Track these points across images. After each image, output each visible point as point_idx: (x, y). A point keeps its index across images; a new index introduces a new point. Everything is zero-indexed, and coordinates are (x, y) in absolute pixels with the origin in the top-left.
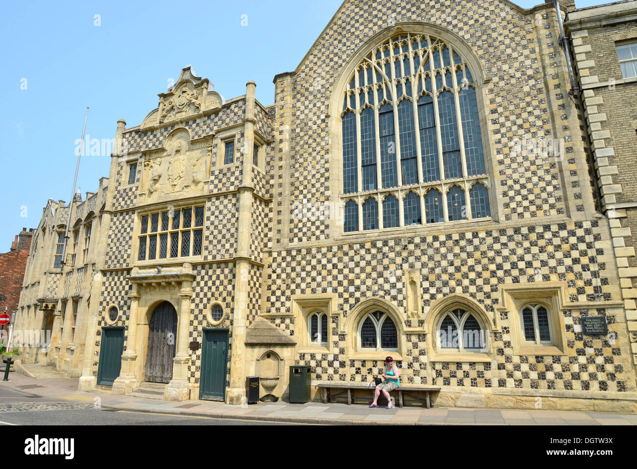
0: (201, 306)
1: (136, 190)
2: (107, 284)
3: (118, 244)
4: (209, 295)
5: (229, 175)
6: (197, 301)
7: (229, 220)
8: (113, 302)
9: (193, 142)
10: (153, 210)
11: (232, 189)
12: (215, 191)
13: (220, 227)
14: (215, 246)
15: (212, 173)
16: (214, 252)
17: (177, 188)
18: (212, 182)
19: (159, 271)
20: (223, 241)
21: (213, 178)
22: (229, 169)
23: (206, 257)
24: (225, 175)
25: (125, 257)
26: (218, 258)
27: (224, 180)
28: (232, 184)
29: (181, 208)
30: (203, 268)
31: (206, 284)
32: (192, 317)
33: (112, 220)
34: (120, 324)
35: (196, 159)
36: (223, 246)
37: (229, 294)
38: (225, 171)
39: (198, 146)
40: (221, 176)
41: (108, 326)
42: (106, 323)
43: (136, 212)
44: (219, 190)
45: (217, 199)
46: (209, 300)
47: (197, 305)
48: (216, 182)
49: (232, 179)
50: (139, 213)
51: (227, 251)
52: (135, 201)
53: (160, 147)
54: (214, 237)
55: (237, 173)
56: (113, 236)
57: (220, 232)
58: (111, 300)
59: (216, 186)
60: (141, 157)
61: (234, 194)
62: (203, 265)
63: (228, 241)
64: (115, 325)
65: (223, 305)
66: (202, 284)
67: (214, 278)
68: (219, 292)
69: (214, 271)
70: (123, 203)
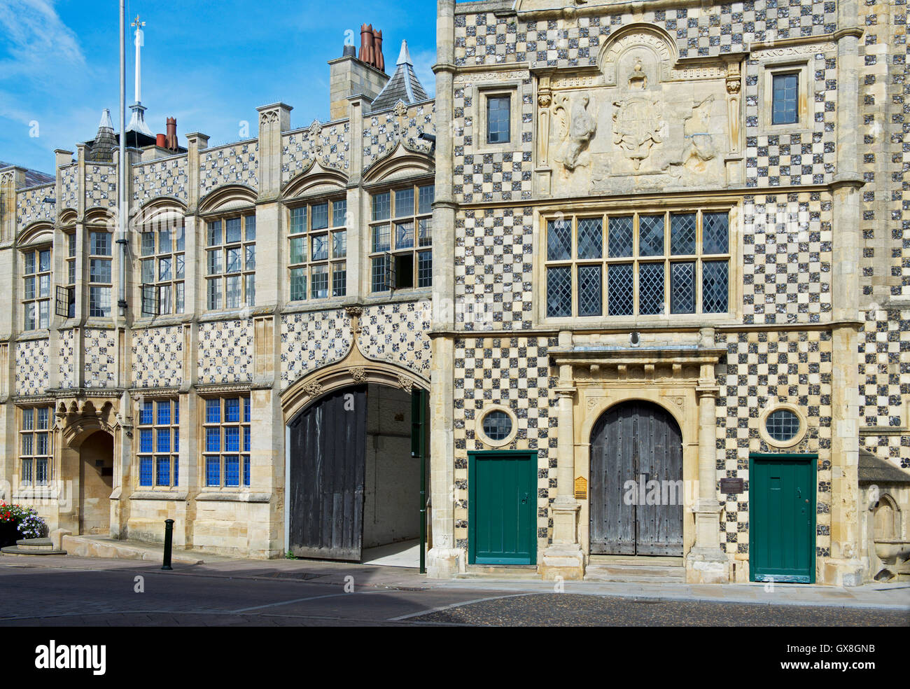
0: (743, 412)
1: (525, 160)
2: (470, 363)
3: (489, 279)
4: (762, 391)
5: (796, 149)
6: (732, 401)
7: (803, 247)
8: (496, 402)
9: (683, 64)
10: (585, 210)
11: (807, 180)
12: (763, 183)
13: (782, 259)
14: (773, 296)
15: (751, 142)
16: (770, 309)
17: (645, 166)
18: (751, 161)
19: (635, 340)
20: (793, 288)
21: (752, 152)
22: (796, 138)
23: (748, 318)
24: (784, 149)
25: (517, 307)
26: (781, 320)
27: (785, 160)
28: (808, 170)
29: (668, 211)
30: (742, 339)
31: (753, 370)
32: (722, 433)
33: (459, 224)
34: (522, 445)
35: (693, 105)
36: (793, 298)
37: (815, 390)
38: (785, 140)
39: (694, 73)
40: (774, 151)
41: (486, 448)
42: (478, 444)
43: (536, 210)
44: (772, 180)
45: (769, 201)
46: (762, 401)
47: (733, 411)
48: (763, 162)
49: (807, 159)
50: (542, 213)
51: (803, 308)
52: (526, 186)
53: (583, 63)
54: (768, 278)
55: (818, 148)
56: (470, 261)
57: (782, 269)
58: (488, 395)
59: (764, 172)
60: (525, 82)
61: (814, 191)
62: (742, 332)
63: (802, 288)
64: (508, 448)
65: (802, 412)
66: (743, 369)
67: (773, 358)
68: (787, 387)
69: (773, 347)
70: (488, 187)
